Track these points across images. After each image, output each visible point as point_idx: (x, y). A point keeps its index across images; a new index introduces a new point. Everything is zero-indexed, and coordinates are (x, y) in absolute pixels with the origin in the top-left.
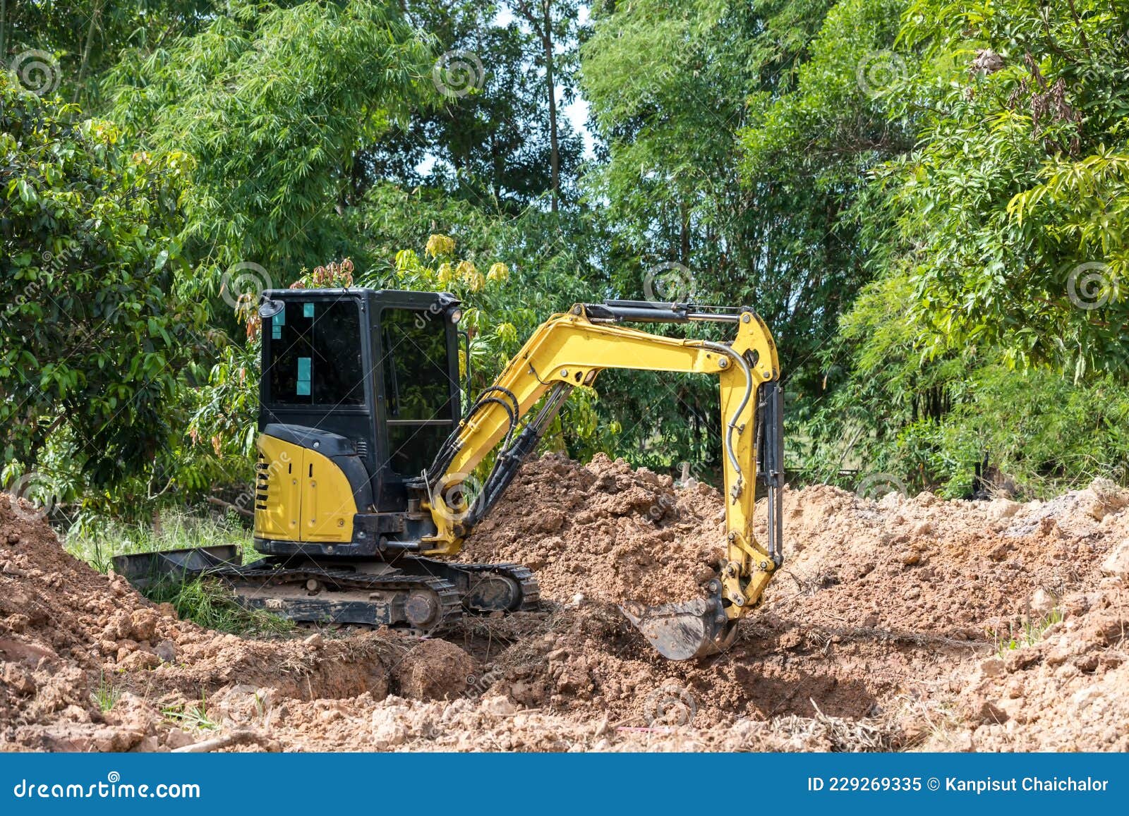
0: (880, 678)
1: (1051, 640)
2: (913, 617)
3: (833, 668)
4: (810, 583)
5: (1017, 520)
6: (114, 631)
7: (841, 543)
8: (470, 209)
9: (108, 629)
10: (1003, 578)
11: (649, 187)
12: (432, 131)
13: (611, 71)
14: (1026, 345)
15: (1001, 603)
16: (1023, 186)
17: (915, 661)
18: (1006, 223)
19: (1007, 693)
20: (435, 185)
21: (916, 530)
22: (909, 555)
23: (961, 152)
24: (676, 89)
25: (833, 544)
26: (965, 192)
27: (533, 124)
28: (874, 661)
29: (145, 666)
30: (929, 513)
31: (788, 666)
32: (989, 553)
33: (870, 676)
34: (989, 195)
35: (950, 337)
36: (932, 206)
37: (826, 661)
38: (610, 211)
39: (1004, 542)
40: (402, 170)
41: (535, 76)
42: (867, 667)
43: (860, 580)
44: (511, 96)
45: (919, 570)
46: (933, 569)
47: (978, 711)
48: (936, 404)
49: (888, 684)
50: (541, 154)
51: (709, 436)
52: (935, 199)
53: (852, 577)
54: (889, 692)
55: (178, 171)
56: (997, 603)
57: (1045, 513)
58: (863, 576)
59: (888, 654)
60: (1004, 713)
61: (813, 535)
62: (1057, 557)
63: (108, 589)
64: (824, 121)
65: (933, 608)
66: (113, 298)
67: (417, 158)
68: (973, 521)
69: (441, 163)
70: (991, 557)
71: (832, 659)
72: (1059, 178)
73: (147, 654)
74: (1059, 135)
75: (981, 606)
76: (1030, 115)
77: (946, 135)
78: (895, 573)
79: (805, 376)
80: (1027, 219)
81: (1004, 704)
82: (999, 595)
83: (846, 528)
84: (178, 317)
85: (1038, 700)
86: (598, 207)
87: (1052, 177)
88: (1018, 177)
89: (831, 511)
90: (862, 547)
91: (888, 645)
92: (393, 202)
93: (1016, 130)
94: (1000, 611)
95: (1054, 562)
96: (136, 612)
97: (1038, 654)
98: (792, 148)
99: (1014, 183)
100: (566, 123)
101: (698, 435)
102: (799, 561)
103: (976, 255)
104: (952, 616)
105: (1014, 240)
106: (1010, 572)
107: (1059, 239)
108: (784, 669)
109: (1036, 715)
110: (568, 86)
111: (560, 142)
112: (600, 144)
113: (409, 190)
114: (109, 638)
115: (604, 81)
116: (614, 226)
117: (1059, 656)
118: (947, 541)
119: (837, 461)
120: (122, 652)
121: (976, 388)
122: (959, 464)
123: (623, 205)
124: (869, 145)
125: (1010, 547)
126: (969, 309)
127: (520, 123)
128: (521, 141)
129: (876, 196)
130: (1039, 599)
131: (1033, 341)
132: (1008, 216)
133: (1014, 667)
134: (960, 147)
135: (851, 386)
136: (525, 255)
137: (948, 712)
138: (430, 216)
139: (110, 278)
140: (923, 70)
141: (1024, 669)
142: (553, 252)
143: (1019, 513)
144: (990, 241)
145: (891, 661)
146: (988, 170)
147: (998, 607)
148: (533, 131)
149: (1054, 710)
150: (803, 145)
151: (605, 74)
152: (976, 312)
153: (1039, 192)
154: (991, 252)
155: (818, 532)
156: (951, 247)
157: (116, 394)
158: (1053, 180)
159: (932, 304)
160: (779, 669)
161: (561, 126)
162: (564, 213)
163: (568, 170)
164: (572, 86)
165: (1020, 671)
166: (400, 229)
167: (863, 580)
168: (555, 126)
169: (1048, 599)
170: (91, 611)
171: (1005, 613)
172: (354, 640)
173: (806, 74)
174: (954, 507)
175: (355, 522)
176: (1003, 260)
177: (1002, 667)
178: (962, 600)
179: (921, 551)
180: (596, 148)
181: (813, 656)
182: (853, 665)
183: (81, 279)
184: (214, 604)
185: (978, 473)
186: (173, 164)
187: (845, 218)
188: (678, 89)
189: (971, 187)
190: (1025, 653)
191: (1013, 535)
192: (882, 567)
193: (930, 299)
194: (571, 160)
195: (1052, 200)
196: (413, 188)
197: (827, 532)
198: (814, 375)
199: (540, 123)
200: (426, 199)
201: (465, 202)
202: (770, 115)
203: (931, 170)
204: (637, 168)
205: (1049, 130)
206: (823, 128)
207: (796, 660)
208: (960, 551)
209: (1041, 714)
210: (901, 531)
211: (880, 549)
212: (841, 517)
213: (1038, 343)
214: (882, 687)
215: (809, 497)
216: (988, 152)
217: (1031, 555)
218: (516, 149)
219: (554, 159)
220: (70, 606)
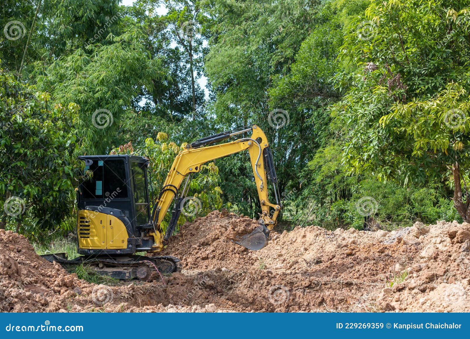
0: (340, 297)
1: (408, 281)
2: (351, 274)
3: (322, 294)
4: (311, 262)
5: (387, 238)
6: (59, 283)
7: (322, 247)
8: (161, 120)
9: (56, 283)
10: (384, 260)
11: (232, 111)
12: (145, 89)
13: (217, 66)
14: (386, 172)
15: (384, 269)
16: (385, 113)
17: (353, 291)
18: (379, 127)
19: (394, 300)
20: (146, 110)
21: (349, 242)
22: (348, 251)
23: (362, 101)
24: (242, 72)
25: (319, 248)
26: (363, 116)
27: (185, 86)
28: (338, 291)
29: (72, 296)
30: (354, 236)
31: (305, 293)
32: (378, 250)
33: (336, 296)
34: (372, 117)
35: (357, 170)
36: (351, 120)
37: (320, 291)
38: (216, 120)
39: (383, 246)
40: (133, 104)
41: (186, 67)
42: (335, 293)
43: (330, 261)
44: (176, 76)
45: (352, 257)
46: (358, 256)
47: (384, 306)
48: (344, 194)
49: (343, 299)
50: (188, 98)
51: (256, 208)
52: (352, 118)
53: (327, 260)
54: (343, 303)
55: (73, 110)
56: (382, 269)
57: (397, 235)
58: (331, 260)
59: (343, 288)
60: (394, 307)
61: (311, 244)
62: (403, 251)
63: (54, 268)
64: (301, 85)
65: (359, 271)
66: (51, 159)
67: (139, 99)
68: (370, 239)
69: (148, 101)
70: (379, 252)
71: (322, 291)
72: (398, 110)
73: (72, 292)
74: (398, 94)
75: (376, 270)
76: (387, 87)
77: (356, 94)
78: (343, 258)
79: (293, 184)
80: (387, 125)
81: (393, 304)
82: (383, 266)
83: (323, 242)
84: (75, 166)
85: (406, 302)
86: (211, 118)
87: (395, 110)
88: (384, 110)
89: (317, 235)
90: (330, 249)
91: (343, 285)
92: (131, 117)
93: (382, 92)
94: (383, 272)
95: (402, 253)
96: (66, 277)
97: (404, 286)
98: (289, 96)
99: (382, 112)
100: (198, 86)
101: (251, 207)
102: (306, 254)
103: (368, 139)
104: (366, 274)
105: (382, 133)
106: (387, 258)
107: (399, 133)
108: (304, 295)
109: (406, 307)
110: (199, 71)
111: (196, 93)
112: (212, 94)
113: (137, 112)
114: (56, 286)
115: (214, 69)
116: (217, 126)
117: (413, 286)
118: (362, 246)
119: (307, 216)
120: (62, 291)
121: (361, 188)
122: (356, 218)
123: (222, 117)
124: (319, 94)
125: (386, 248)
126: (365, 159)
127: (180, 86)
128: (181, 93)
129: (320, 113)
130: (397, 267)
131: (389, 171)
132: (379, 125)
133: (395, 291)
134: (361, 99)
135: (311, 187)
136: (183, 137)
137: (373, 307)
138: (145, 122)
139: (50, 152)
140: (339, 65)
141: (399, 292)
142: (194, 136)
143: (388, 235)
144: (373, 134)
145: (344, 291)
146: (372, 108)
147: (383, 270)
148: (185, 89)
149: (412, 305)
150: (293, 95)
151: (215, 67)
152: (368, 159)
153: (391, 116)
154: (373, 138)
155: (312, 243)
156: (358, 136)
157: (52, 195)
158: (396, 111)
159: (351, 157)
160: (302, 294)
161: (196, 87)
162: (198, 121)
163: (199, 104)
164: (200, 71)
165: (398, 292)
166: (134, 128)
167: (332, 261)
168: (194, 87)
169: (401, 267)
170: (49, 276)
171: (385, 272)
172: (145, 286)
173: (294, 67)
174: (363, 234)
175: (128, 241)
176: (378, 140)
177: (391, 291)
178: (369, 268)
179: (353, 250)
180: (210, 95)
181: (315, 289)
182: (330, 293)
183: (40, 152)
184: (89, 274)
185: (366, 221)
186: (71, 108)
187: (308, 122)
188: (243, 72)
189: (366, 114)
190: (399, 286)
191: (386, 244)
192: (338, 256)
193: (350, 155)
194: (200, 100)
195: (396, 118)
196: (138, 112)
197: (316, 243)
198: (296, 183)
199: (188, 86)
200: (144, 116)
201: (159, 117)
202: (280, 83)
203: (350, 107)
204: (227, 103)
205: (394, 92)
206: (301, 88)
207: (308, 291)
208: (367, 250)
209: (407, 307)
210: (344, 243)
211: (337, 250)
212: (321, 238)
213: (391, 172)
214: (341, 300)
215: (308, 230)
216: (372, 101)
217: (394, 251)
218: (179, 96)
219: (194, 100)
220: (41, 274)
